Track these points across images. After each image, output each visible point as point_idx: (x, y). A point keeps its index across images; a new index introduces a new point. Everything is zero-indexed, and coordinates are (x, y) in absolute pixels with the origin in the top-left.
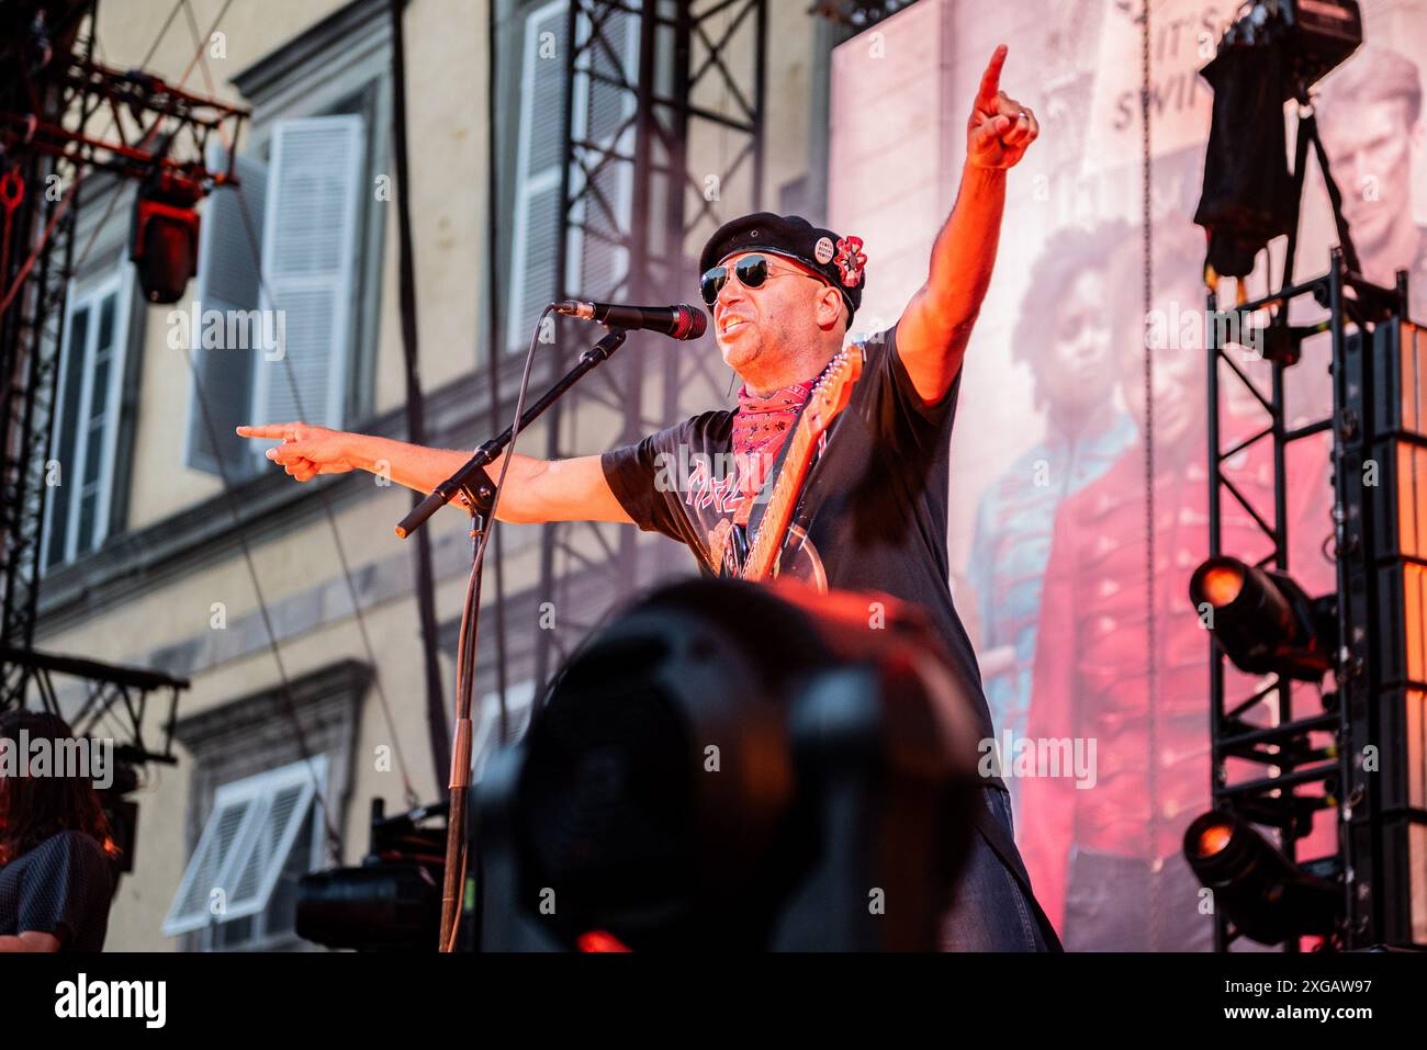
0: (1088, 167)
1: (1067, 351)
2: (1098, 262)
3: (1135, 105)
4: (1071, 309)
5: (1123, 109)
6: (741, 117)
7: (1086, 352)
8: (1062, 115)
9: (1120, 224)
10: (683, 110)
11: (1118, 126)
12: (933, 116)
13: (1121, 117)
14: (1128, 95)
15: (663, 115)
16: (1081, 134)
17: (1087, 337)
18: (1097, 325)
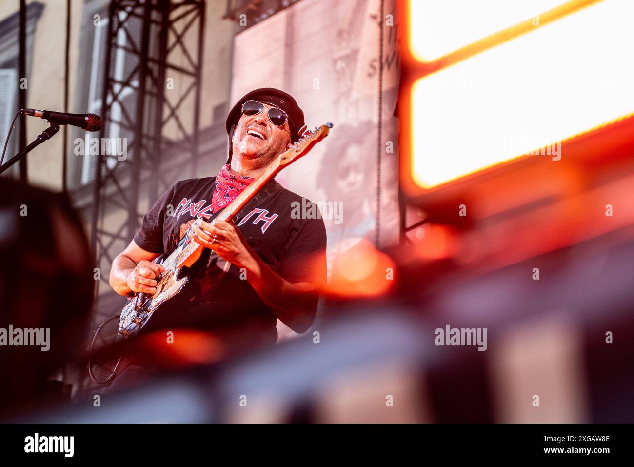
0: (355, 95)
1: (342, 184)
2: (358, 140)
3: (377, 65)
4: (345, 163)
5: (372, 66)
6: (190, 69)
7: (352, 184)
8: (343, 69)
9: (369, 123)
10: (164, 65)
11: (370, 75)
12: (281, 69)
13: (371, 71)
14: (374, 60)
15: (154, 68)
16: (352, 79)
17: (352, 177)
18: (357, 171)
